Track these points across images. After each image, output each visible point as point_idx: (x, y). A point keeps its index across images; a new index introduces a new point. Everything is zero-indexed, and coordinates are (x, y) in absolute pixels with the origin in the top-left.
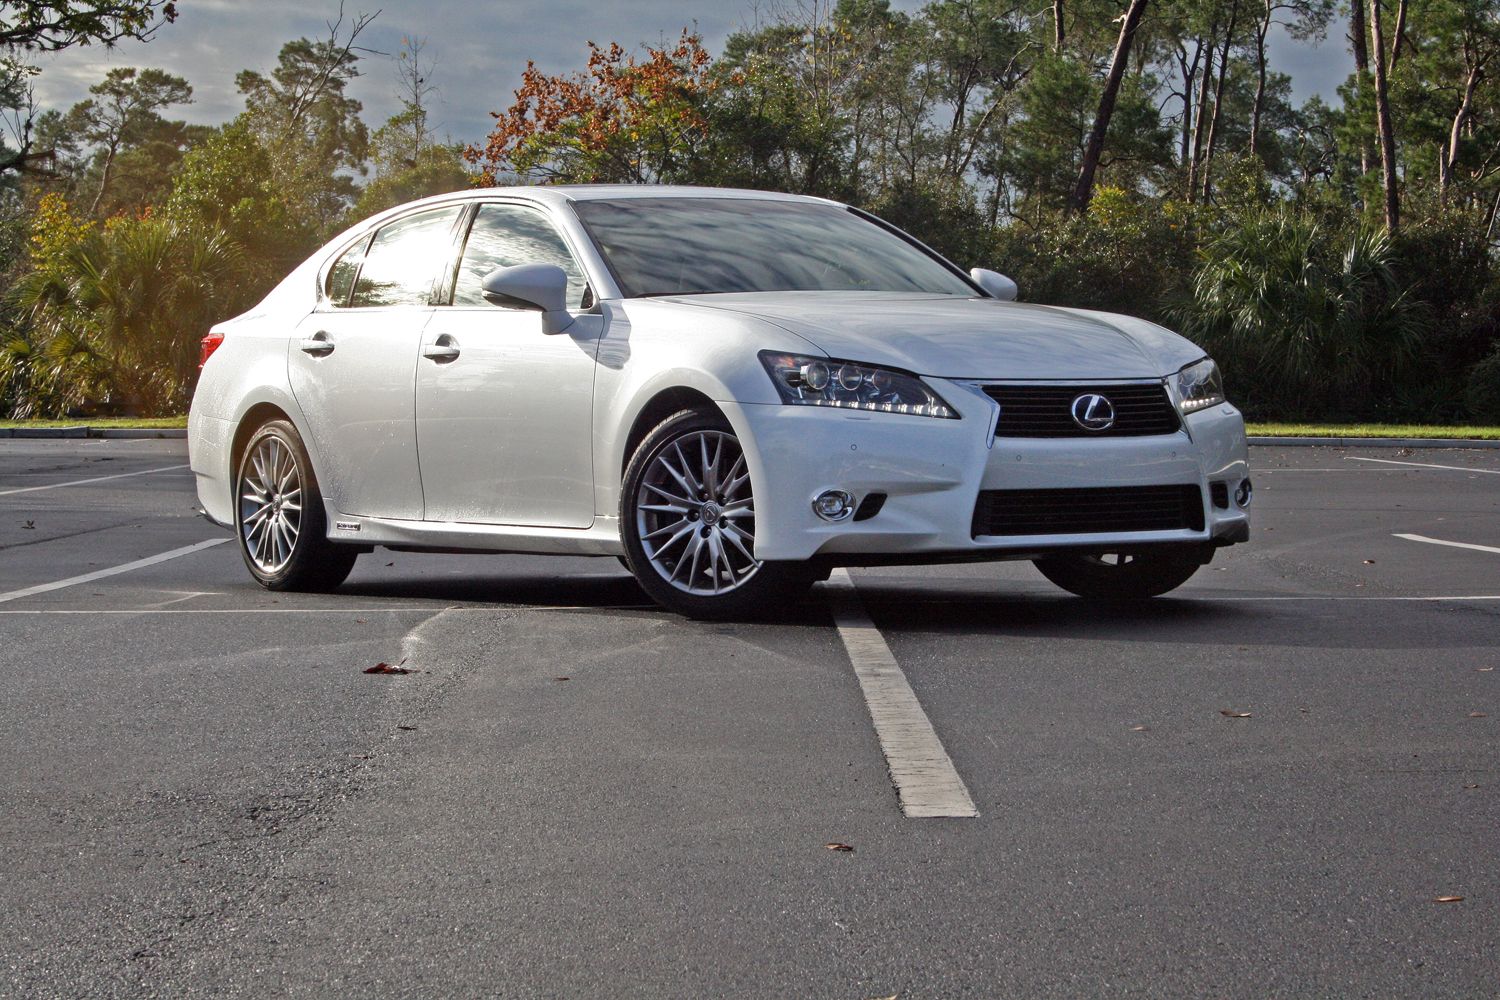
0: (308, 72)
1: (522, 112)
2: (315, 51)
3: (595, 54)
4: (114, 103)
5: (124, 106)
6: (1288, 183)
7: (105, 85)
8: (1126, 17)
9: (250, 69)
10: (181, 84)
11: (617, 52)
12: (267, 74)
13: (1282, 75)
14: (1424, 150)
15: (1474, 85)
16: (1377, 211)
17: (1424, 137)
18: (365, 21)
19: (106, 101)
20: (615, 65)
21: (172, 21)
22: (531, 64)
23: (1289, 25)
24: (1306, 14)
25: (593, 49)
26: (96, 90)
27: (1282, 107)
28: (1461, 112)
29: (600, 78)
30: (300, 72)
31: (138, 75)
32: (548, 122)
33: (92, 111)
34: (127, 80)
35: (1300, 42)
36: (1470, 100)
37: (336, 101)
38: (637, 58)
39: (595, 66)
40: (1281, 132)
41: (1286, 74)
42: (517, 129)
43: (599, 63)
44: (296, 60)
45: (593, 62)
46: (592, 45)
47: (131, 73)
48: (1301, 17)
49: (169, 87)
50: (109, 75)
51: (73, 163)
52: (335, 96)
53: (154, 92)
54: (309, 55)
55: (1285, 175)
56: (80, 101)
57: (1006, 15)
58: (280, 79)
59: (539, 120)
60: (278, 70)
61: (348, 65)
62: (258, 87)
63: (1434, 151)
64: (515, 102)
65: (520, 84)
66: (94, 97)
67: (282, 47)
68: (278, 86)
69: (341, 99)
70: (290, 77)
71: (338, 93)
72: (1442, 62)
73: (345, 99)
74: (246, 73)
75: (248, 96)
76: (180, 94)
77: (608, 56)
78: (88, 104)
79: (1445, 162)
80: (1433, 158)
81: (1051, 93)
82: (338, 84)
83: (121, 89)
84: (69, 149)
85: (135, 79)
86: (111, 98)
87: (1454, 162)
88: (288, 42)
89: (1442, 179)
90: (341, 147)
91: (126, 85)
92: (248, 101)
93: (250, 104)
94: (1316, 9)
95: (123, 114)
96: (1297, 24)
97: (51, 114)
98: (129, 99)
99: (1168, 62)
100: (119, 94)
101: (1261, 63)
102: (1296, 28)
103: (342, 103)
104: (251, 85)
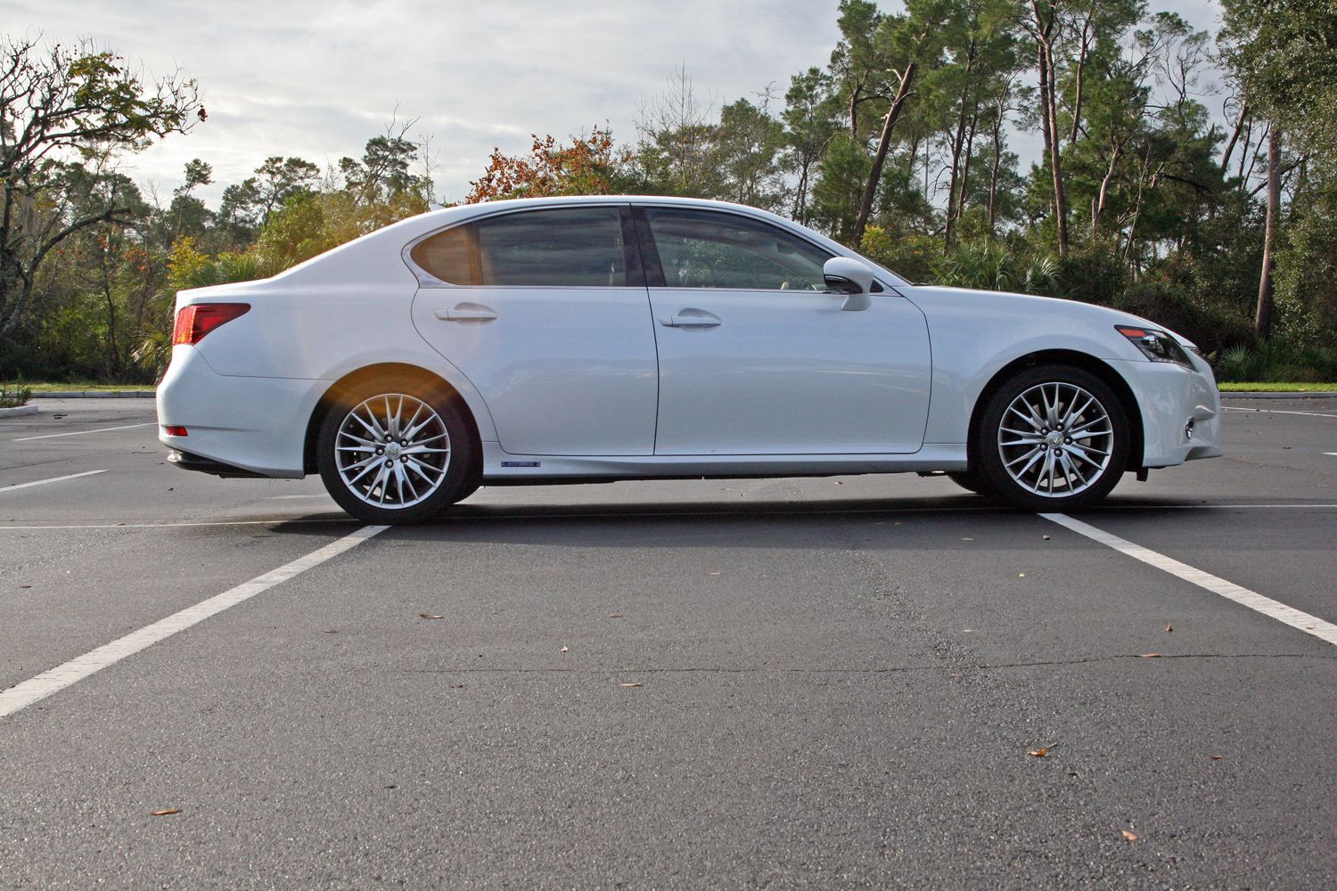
0: (385, 158)
1: (490, 181)
2: (389, 144)
3: (536, 142)
4: (270, 179)
5: (276, 181)
6: (1020, 224)
7: (264, 168)
8: (888, 116)
9: (347, 157)
10: (312, 167)
11: (550, 141)
12: (358, 159)
13: (1012, 154)
14: (1083, 202)
15: (1117, 159)
16: (1054, 242)
17: (1084, 192)
18: (410, 123)
19: (264, 178)
20: (550, 149)
21: (203, 121)
22: (497, 150)
23: (1015, 121)
24: (1026, 114)
25: (535, 139)
26: (259, 171)
27: (1012, 175)
28: (1107, 176)
29: (541, 158)
30: (379, 158)
31: (285, 161)
32: (504, 188)
33: (255, 185)
34: (278, 165)
35: (1022, 132)
36: (1114, 170)
37: (403, 176)
38: (564, 143)
39: (537, 150)
40: (1013, 191)
41: (1015, 153)
42: (485, 191)
43: (539, 148)
44: (377, 150)
45: (536, 147)
46: (534, 136)
47: (280, 160)
48: (1023, 116)
49: (305, 169)
50: (267, 161)
51: (248, 219)
52: (403, 173)
53: (295, 172)
54: (385, 147)
55: (1018, 219)
56: (248, 178)
57: (833, 116)
58: (367, 162)
59: (499, 186)
60: (366, 157)
61: (411, 153)
62: (352, 168)
63: (1090, 202)
64: (486, 175)
65: (490, 163)
66: (256, 176)
67: (368, 142)
68: (366, 168)
69: (406, 175)
70: (370, 161)
71: (404, 171)
72: (1096, 143)
73: (409, 175)
74: (345, 159)
75: (346, 174)
76: (312, 173)
77: (545, 143)
78: (253, 180)
79: (1096, 210)
80: (1089, 206)
81: (839, 165)
82: (404, 166)
83: (274, 170)
84: (244, 209)
85: (283, 164)
86: (268, 176)
87: (1102, 209)
88: (372, 138)
89: (1093, 220)
90: (404, 206)
91: (277, 168)
92: (346, 177)
93: (347, 179)
94: (1033, 111)
95: (275, 186)
96: (1020, 120)
97: (233, 186)
98: (279, 177)
99: (943, 147)
100: (273, 174)
101: (999, 146)
102: (1020, 123)
103: (407, 178)
104: (348, 166)
